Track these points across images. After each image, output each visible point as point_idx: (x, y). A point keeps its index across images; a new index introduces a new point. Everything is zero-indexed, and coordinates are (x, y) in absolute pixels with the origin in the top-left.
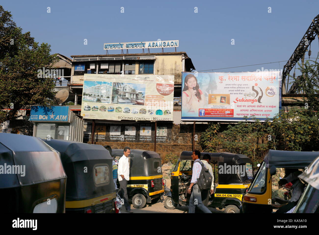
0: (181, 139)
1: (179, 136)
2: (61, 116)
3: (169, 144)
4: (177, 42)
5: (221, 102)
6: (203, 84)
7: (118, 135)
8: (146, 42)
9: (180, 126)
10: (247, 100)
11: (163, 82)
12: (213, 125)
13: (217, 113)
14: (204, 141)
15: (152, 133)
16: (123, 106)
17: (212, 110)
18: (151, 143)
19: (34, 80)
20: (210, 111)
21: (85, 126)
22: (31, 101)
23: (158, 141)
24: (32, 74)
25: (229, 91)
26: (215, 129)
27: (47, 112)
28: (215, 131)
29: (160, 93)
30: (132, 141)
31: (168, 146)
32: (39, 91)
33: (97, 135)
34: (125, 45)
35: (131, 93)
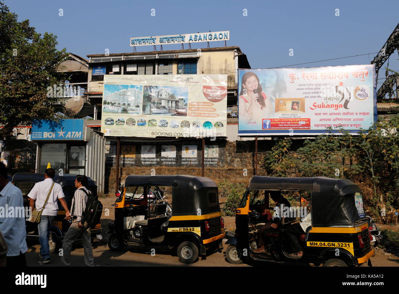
0: (238, 161)
1: (236, 158)
2: (73, 133)
3: (222, 168)
4: (227, 33)
5: (293, 109)
6: (267, 85)
7: (152, 158)
8: (186, 34)
9: (237, 143)
10: (329, 105)
11: (212, 84)
12: (282, 141)
13: (288, 124)
14: (270, 164)
15: (198, 154)
16: (159, 118)
17: (280, 120)
18: (196, 168)
19: (34, 84)
20: (278, 121)
21: (108, 147)
22: (31, 112)
23: (207, 165)
24: (31, 74)
25: (304, 93)
26: (285, 146)
27: (55, 128)
28: (285, 149)
29: (208, 99)
30: (171, 165)
31: (221, 170)
32: (42, 99)
33: (124, 158)
34: (158, 38)
35: (169, 99)
